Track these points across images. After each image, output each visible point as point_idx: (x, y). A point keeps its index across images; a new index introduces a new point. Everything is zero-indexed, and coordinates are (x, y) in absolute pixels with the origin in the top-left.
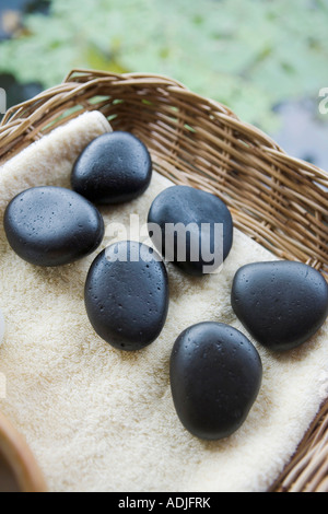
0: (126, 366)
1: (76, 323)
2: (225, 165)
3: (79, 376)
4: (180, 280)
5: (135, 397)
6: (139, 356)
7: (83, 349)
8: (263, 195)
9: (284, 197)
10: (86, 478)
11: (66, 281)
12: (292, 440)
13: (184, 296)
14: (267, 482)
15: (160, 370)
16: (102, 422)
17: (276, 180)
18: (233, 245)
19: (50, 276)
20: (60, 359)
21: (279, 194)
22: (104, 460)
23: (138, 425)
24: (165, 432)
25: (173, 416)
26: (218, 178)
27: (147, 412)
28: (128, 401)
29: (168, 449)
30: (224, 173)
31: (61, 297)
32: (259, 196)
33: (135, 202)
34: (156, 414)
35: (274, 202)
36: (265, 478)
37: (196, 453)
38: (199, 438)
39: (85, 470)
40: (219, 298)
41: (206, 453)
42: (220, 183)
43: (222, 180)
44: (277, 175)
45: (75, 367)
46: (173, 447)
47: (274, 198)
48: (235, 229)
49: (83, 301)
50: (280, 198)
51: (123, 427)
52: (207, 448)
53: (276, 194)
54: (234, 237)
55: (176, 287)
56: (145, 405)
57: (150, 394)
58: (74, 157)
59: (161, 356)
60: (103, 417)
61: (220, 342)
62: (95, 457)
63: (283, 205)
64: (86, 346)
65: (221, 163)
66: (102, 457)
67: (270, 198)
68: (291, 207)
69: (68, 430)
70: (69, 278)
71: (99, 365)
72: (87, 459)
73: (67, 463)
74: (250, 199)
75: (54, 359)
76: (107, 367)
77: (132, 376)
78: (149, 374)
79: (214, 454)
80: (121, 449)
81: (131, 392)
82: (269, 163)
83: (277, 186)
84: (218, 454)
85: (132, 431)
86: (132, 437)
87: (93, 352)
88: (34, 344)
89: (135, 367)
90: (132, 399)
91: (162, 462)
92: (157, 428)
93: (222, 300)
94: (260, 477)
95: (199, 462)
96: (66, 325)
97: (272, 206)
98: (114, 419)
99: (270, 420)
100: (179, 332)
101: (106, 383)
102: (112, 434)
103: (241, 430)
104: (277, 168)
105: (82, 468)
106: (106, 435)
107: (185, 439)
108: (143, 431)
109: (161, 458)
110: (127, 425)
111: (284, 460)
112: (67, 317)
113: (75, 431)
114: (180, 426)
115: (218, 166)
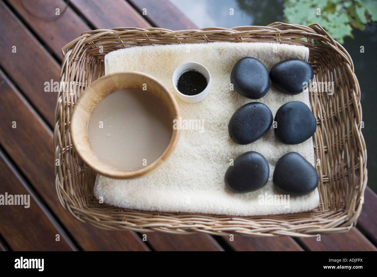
0: (227, 144)
1: (226, 116)
2: (336, 113)
3: (212, 132)
4: (272, 136)
5: (221, 154)
6: (234, 144)
7: (221, 126)
8: (337, 138)
9: (343, 146)
10: (186, 160)
11: (237, 100)
12: (248, 212)
13: (268, 142)
14: (229, 213)
15: (236, 155)
16: (205, 151)
17: (346, 137)
18: (304, 143)
19: (234, 94)
20: (211, 122)
21: (342, 143)
22: (196, 161)
23: (213, 162)
24: (218, 172)
25: (225, 171)
26: (328, 115)
27: (220, 162)
28: (217, 153)
29: (215, 177)
30: (332, 115)
31: (231, 104)
32: (335, 136)
33: (287, 95)
34: (222, 165)
35: (337, 144)
36: (229, 211)
37: (221, 186)
38: (226, 184)
39: (188, 158)
40: (278, 154)
41: (223, 190)
42: (327, 118)
43: (329, 117)
44: (349, 136)
45: (213, 129)
46: (216, 178)
47: (339, 142)
48: (311, 138)
49: (235, 111)
50: (341, 145)
51: (209, 158)
52: (225, 189)
53: (341, 142)
54: (307, 141)
55: (268, 137)
56: (221, 159)
57: (226, 158)
58: (284, 59)
59: (240, 151)
60: (207, 150)
61: (258, 165)
62: (194, 158)
63: (339, 148)
64: (223, 126)
65: (335, 111)
66: (196, 159)
67: (337, 141)
68: (341, 152)
69: (194, 143)
70: (239, 100)
71: (220, 135)
72: (192, 156)
73: (186, 151)
74: (331, 134)
75: (210, 120)
76: (222, 138)
77: (226, 148)
78: (231, 153)
79: (224, 192)
80: (203, 163)
81: (221, 152)
82: (351, 129)
83: (344, 140)
84: (226, 193)
85: (210, 162)
86: (209, 164)
87: (223, 130)
88: (209, 110)
89: (229, 146)
90: (219, 154)
91: (209, 178)
92: (218, 169)
93: (278, 156)
94: (228, 209)
95: (219, 190)
96: (223, 114)
97: (335, 145)
98: (209, 154)
99: (249, 202)
100: (253, 150)
101: (217, 142)
102: (204, 157)
103: (239, 195)
104: (351, 133)
105: (188, 156)
106: (203, 155)
107: (222, 180)
108: (213, 165)
109: (210, 177)
110: (211, 159)
111: (240, 214)
112: (226, 112)
113: (196, 145)
114: (224, 175)
115: (333, 111)
